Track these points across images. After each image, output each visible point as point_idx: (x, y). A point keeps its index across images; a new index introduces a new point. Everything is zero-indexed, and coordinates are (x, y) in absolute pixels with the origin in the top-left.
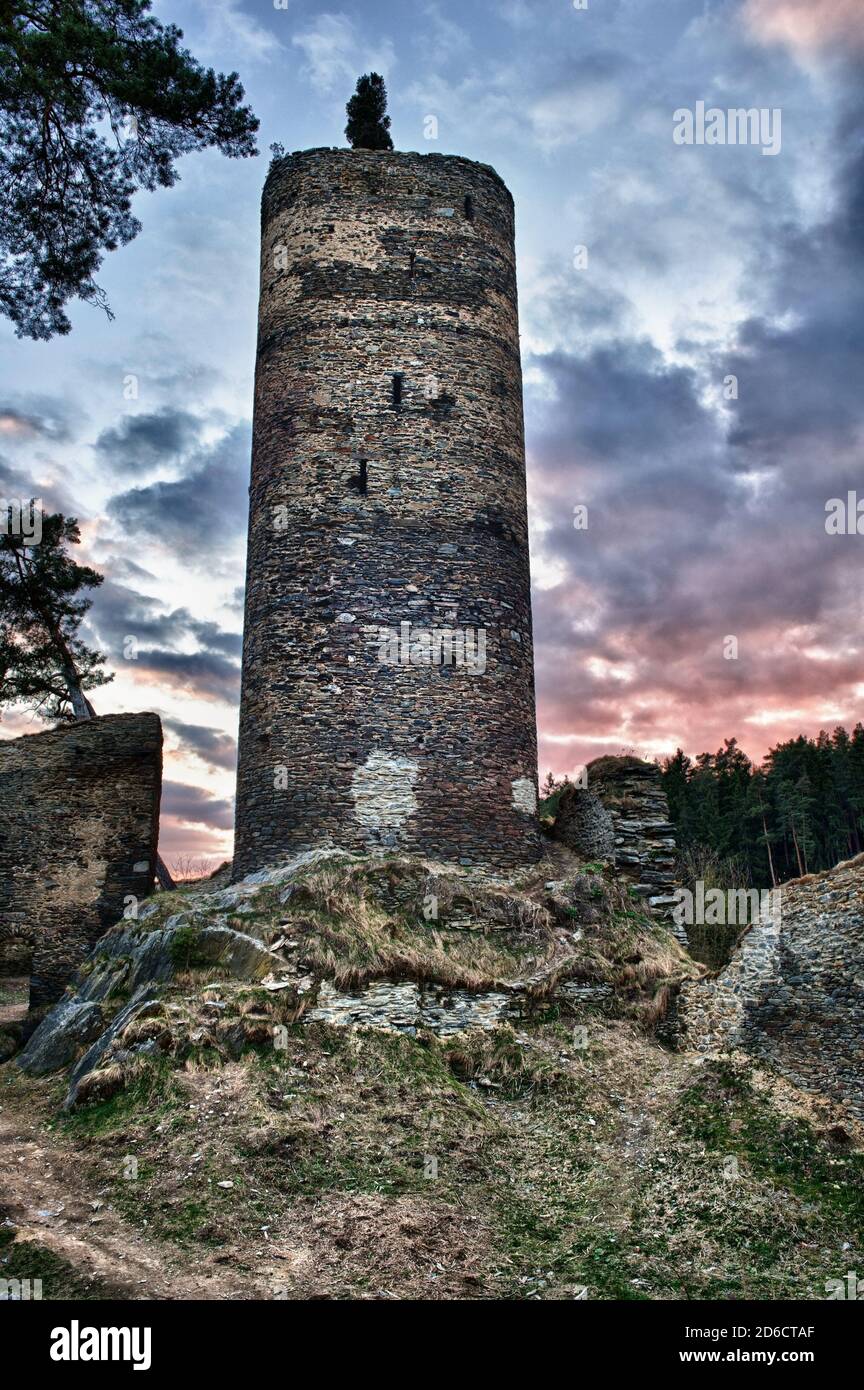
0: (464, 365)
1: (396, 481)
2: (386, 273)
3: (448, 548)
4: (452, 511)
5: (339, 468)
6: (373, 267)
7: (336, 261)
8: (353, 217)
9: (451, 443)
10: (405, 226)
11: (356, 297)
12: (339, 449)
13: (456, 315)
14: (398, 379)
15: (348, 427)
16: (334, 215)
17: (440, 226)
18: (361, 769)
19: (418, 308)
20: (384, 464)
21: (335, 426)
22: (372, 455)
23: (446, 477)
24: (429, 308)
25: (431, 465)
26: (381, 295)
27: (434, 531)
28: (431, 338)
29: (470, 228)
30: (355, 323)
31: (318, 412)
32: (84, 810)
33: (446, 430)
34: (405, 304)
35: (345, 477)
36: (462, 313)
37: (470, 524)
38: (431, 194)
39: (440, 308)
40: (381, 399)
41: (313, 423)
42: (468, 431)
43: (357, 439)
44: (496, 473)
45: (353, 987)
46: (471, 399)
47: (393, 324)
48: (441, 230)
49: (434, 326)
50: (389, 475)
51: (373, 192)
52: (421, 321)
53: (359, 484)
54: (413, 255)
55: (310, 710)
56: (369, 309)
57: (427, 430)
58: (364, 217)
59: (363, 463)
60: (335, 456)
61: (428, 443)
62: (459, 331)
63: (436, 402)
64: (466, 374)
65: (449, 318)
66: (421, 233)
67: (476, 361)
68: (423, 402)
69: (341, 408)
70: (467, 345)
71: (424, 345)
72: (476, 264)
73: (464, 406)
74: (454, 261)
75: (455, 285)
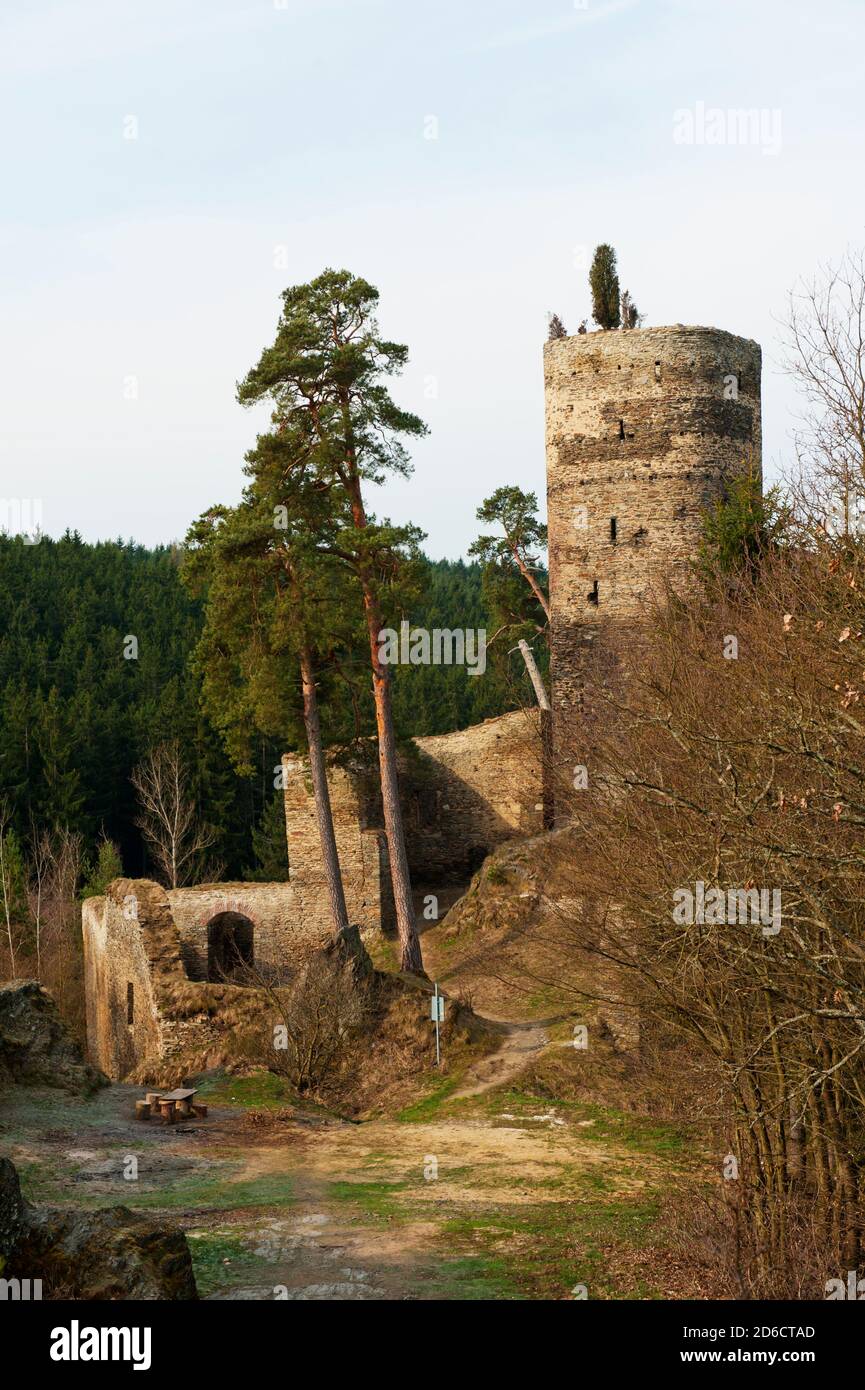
0: (654, 504)
1: (613, 595)
2: (605, 439)
3: (644, 636)
5: (582, 588)
6: (597, 435)
7: (575, 435)
8: (584, 396)
9: (646, 563)
10: (616, 398)
11: (587, 462)
12: (581, 575)
13: (649, 466)
14: (613, 521)
15: (585, 559)
16: (573, 397)
17: (639, 393)
19: (625, 464)
20: (607, 583)
21: (579, 559)
22: (601, 577)
23: (642, 588)
24: (632, 463)
25: (633, 581)
26: (603, 457)
27: (635, 627)
28: (632, 487)
29: (659, 390)
30: (588, 482)
31: (570, 550)
33: (643, 555)
34: (617, 462)
35: (586, 594)
36: (653, 463)
38: (632, 366)
39: (639, 462)
40: (604, 537)
41: (568, 557)
42: (656, 553)
43: (591, 567)
46: (658, 529)
47: (610, 479)
48: (639, 396)
49: (634, 477)
50: (611, 590)
51: (597, 371)
52: (626, 475)
53: (593, 597)
54: (621, 422)
56: (597, 469)
57: (631, 557)
58: (591, 395)
59: (596, 583)
60: (581, 580)
61: (631, 566)
62: (651, 478)
63: (636, 535)
64: (654, 510)
65: (644, 469)
66: (626, 402)
67: (662, 499)
68: (628, 535)
69: (581, 546)
70: (656, 488)
71: (628, 493)
72: (663, 419)
73: (654, 535)
74: (648, 421)
75: (648, 441)
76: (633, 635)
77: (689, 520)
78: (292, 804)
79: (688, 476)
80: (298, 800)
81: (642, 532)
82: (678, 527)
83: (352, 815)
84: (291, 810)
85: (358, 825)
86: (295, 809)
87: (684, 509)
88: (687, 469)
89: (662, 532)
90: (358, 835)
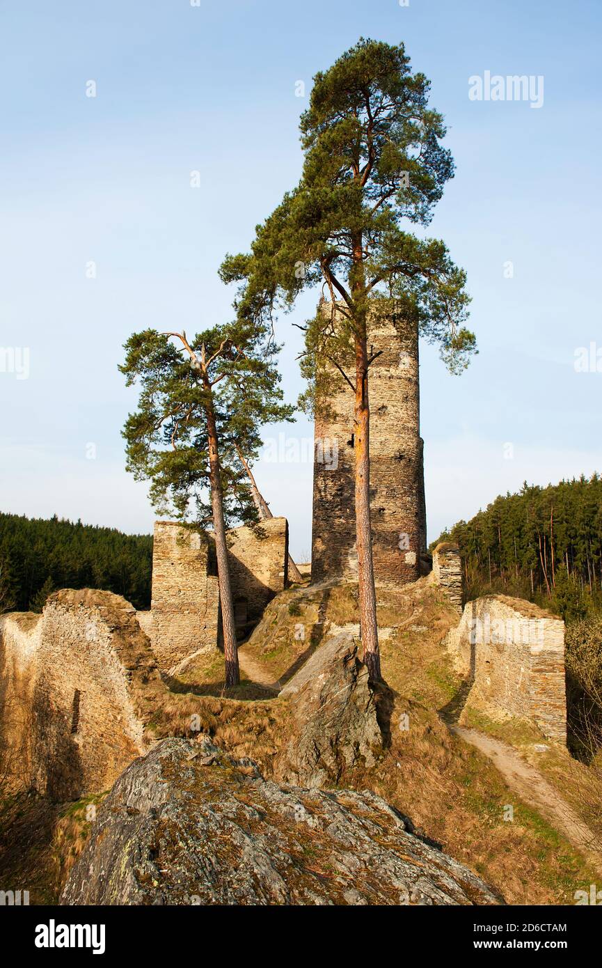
0: (391, 392)
3: (383, 468)
4: (385, 453)
5: (344, 437)
9: (385, 425)
12: (343, 430)
13: (389, 371)
18: (351, 550)
19: (374, 370)
21: (343, 421)
23: (383, 439)
24: (378, 369)
25: (377, 435)
27: (378, 461)
28: (378, 382)
29: (396, 330)
31: (336, 415)
32: (261, 553)
33: (383, 420)
35: (347, 441)
36: (391, 370)
37: (392, 457)
38: (380, 316)
39: (382, 368)
41: (335, 421)
42: (392, 419)
43: (350, 426)
44: (403, 435)
45: (341, 624)
46: (394, 406)
48: (383, 333)
49: (380, 377)
52: (375, 375)
53: (351, 444)
54: (372, 346)
55: (334, 528)
59: (353, 435)
60: (343, 433)
61: (377, 426)
62: (390, 378)
63: (379, 409)
64: (392, 395)
65: (386, 373)
66: (375, 336)
67: (396, 389)
68: (375, 408)
69: (344, 413)
70: (393, 383)
71: (376, 385)
72: (398, 347)
73: (391, 409)
74: (389, 347)
75: (389, 358)
76: (377, 466)
77: (409, 404)
78: (158, 555)
79: (409, 380)
80: (163, 553)
81: (384, 407)
82: (404, 407)
83: (202, 564)
84: (157, 559)
85: (206, 572)
86: (160, 559)
87: (407, 397)
88: (409, 376)
89: (396, 408)
90: (205, 578)
